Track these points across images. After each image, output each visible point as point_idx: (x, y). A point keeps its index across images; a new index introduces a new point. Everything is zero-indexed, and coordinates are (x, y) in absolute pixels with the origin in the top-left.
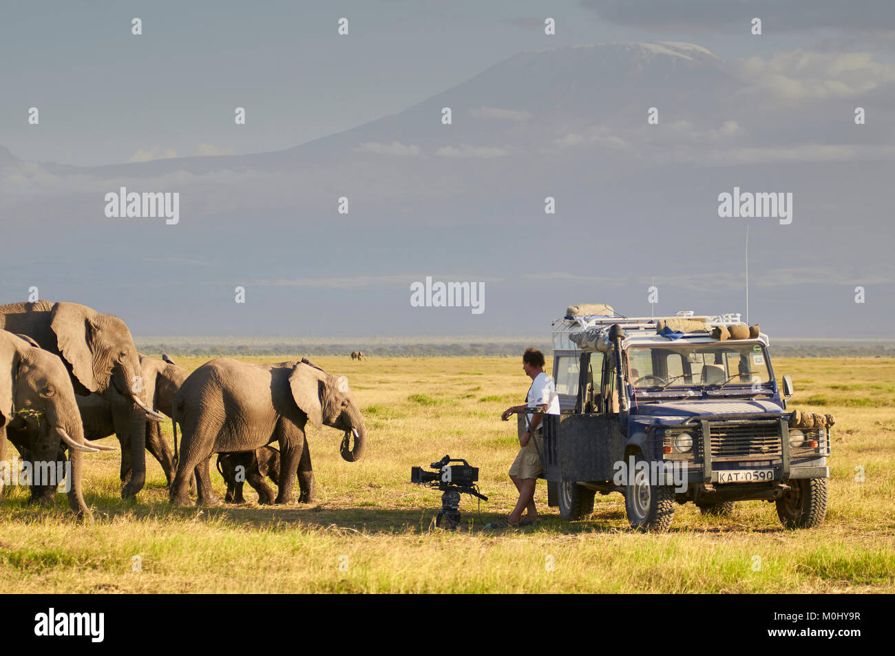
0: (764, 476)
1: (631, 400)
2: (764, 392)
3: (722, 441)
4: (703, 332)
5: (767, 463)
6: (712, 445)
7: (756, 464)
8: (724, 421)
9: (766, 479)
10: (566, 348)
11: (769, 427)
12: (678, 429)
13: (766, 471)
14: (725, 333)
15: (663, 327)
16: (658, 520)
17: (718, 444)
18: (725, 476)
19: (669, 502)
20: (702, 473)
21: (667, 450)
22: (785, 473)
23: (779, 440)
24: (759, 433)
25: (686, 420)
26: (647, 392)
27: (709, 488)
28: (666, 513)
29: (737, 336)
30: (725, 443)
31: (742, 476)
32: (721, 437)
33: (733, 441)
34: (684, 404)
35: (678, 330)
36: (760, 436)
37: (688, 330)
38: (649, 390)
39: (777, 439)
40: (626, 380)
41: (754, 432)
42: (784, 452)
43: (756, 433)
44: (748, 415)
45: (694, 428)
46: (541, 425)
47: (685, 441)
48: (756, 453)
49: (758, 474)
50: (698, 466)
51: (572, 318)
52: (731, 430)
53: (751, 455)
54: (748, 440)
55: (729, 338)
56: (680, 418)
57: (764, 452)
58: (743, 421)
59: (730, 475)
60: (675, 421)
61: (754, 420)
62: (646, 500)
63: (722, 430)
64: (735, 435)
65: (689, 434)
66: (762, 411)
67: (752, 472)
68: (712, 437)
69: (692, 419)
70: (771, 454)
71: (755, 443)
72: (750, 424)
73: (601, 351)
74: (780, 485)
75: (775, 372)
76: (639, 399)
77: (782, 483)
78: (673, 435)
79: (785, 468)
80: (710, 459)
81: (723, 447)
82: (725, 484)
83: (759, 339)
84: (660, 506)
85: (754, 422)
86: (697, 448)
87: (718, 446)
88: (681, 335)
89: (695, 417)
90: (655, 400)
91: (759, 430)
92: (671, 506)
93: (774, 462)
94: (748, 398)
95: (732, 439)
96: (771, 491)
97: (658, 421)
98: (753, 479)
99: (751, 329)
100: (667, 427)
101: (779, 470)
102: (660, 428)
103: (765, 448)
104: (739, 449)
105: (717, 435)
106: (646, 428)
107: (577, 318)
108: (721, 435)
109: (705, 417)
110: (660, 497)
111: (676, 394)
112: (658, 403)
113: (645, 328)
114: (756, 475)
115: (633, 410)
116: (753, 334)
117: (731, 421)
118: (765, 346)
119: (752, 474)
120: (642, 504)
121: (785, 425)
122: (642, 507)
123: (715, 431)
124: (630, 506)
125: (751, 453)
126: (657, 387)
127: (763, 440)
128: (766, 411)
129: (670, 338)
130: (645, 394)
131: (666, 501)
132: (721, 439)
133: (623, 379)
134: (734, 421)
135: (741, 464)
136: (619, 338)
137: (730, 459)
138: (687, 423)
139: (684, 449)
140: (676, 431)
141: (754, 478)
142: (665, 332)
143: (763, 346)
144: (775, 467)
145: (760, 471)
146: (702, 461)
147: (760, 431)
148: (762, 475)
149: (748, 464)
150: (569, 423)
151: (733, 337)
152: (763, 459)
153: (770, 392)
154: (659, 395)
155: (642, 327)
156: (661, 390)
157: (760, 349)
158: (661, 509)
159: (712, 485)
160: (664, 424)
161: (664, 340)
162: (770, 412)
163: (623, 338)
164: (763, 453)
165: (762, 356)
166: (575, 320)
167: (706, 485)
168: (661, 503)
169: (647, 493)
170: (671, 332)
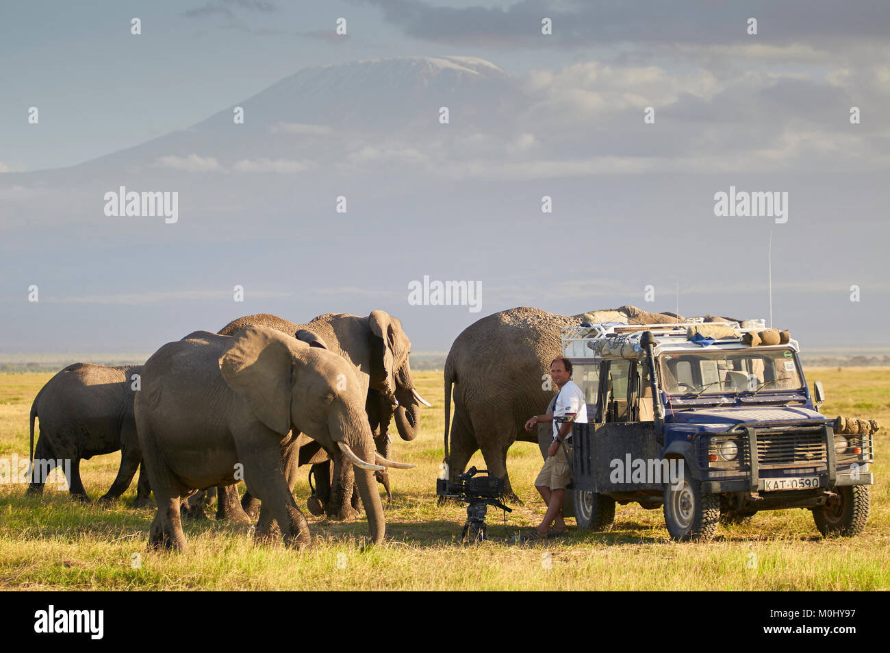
0: (810, 484)
1: (666, 408)
2: (797, 398)
3: (767, 449)
4: (733, 338)
5: (812, 471)
6: (759, 453)
7: (801, 471)
8: (768, 428)
9: (812, 486)
10: (580, 355)
11: (814, 434)
12: (723, 436)
13: (811, 479)
14: (757, 340)
15: (694, 334)
16: (702, 529)
17: (763, 451)
18: (771, 484)
19: (714, 510)
20: (748, 481)
21: (712, 458)
22: (831, 481)
23: (824, 447)
24: (803, 440)
25: (732, 428)
26: (681, 399)
27: (755, 495)
28: (710, 523)
29: (768, 341)
30: (771, 450)
31: (788, 484)
32: (767, 444)
33: (778, 448)
34: (720, 411)
35: (710, 336)
36: (805, 443)
37: (718, 337)
38: (683, 398)
39: (821, 446)
40: (660, 388)
41: (797, 439)
42: (830, 459)
43: (800, 440)
44: (793, 422)
45: (739, 436)
46: (570, 435)
47: (730, 449)
48: (800, 460)
49: (804, 481)
50: (744, 474)
51: (588, 326)
52: (776, 437)
53: (796, 462)
54: (792, 447)
55: (759, 344)
56: (725, 426)
57: (808, 458)
58: (788, 428)
59: (776, 483)
60: (719, 428)
61: (798, 426)
62: (688, 509)
63: (767, 437)
64: (779, 442)
65: (735, 442)
66: (805, 417)
67: (797, 479)
68: (758, 444)
69: (738, 426)
70: (815, 461)
71: (799, 450)
72: (795, 431)
73: (627, 359)
74: (825, 492)
75: (806, 377)
76: (674, 407)
77: (827, 491)
78: (718, 443)
79: (831, 476)
80: (757, 467)
81: (769, 455)
82: (771, 492)
83: (789, 345)
84: (705, 515)
85: (800, 428)
86: (742, 455)
87: (763, 453)
88: (712, 342)
89: (742, 424)
90: (690, 407)
91: (803, 436)
92: (716, 515)
93: (818, 470)
94: (781, 404)
95: (777, 446)
96: (814, 498)
97: (702, 429)
98: (799, 487)
99: (782, 335)
100: (714, 435)
101: (825, 478)
102: (706, 436)
103: (810, 455)
104: (783, 456)
105: (762, 442)
106: (688, 436)
107: (594, 326)
108: (766, 442)
109: (751, 424)
110: (705, 506)
111: (710, 402)
112: (693, 410)
113: (670, 335)
114: (802, 483)
115: (669, 418)
116: (784, 340)
117: (775, 428)
118: (795, 351)
119: (798, 482)
120: (682, 512)
121: (830, 431)
122: (683, 517)
123: (760, 438)
124: (669, 516)
125: (797, 460)
126: (691, 395)
127: (807, 447)
128: (809, 418)
129: (702, 345)
130: (680, 402)
131: (711, 510)
132: (766, 446)
133: (657, 386)
134: (778, 428)
135: (785, 472)
136: (652, 345)
137: (777, 466)
138: (733, 431)
139: (729, 457)
140: (721, 438)
141: (800, 485)
142: (696, 338)
143: (793, 352)
144: (819, 474)
145: (806, 479)
146: (749, 469)
147: (805, 438)
148: (808, 482)
149: (793, 472)
150: (604, 432)
151: (764, 343)
152: (809, 466)
153: (803, 398)
154: (694, 402)
155: (667, 334)
156: (695, 397)
157: (791, 355)
158: (706, 518)
159: (758, 494)
160: (709, 431)
161: (695, 347)
162: (814, 418)
163: (655, 345)
164: (808, 460)
165: (792, 362)
166: (592, 328)
167: (752, 494)
168: (706, 512)
169: (689, 502)
170: (702, 338)
